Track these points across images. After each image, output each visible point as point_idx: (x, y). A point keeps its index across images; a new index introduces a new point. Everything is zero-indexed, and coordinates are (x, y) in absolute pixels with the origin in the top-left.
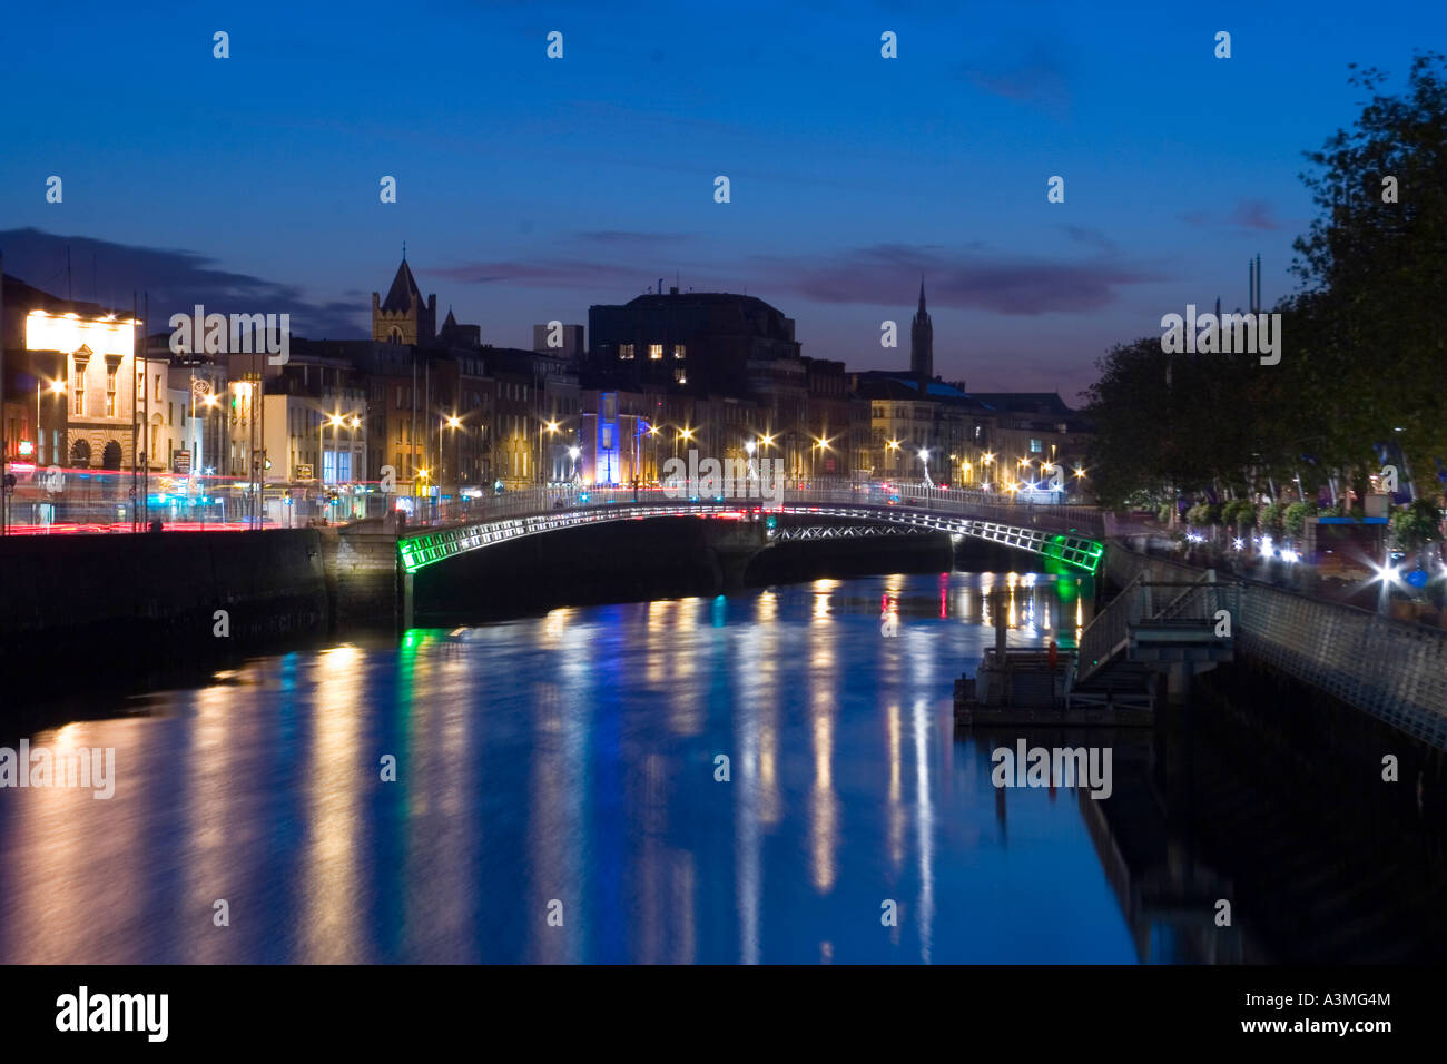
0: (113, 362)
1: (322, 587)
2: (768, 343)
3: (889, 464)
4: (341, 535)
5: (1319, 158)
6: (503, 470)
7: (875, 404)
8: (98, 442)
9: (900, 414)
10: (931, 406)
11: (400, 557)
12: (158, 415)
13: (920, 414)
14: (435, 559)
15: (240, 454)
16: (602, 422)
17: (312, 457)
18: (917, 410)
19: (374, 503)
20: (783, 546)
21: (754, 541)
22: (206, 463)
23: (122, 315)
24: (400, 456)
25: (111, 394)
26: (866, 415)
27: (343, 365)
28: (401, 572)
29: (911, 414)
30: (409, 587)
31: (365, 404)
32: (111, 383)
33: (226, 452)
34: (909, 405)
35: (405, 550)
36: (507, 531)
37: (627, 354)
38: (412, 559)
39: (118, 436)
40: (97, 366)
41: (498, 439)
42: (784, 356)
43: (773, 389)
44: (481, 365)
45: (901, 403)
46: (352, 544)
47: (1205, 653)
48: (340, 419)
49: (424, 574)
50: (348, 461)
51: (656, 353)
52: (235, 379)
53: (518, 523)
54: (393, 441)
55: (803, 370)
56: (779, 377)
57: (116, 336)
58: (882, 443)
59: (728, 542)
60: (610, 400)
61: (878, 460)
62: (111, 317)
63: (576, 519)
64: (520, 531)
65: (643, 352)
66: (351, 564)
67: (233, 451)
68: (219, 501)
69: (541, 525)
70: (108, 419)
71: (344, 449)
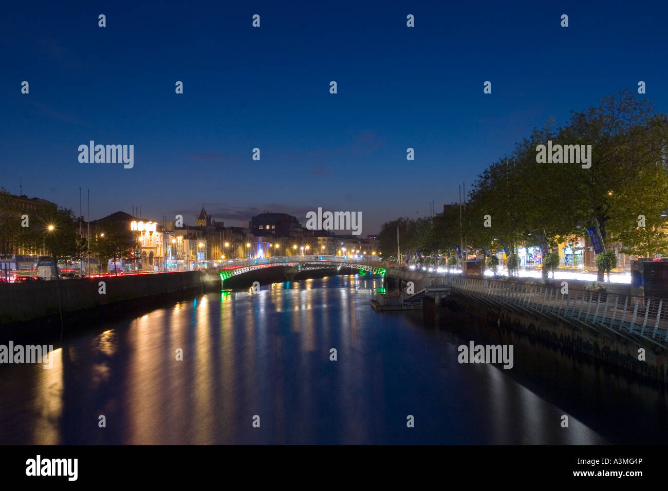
0: (151, 233)
1: (202, 284)
2: (294, 224)
3: (322, 252)
4: (207, 272)
5: (481, 177)
6: (237, 256)
7: (319, 238)
8: (148, 252)
9: (324, 240)
10: (331, 238)
11: (220, 277)
12: (161, 245)
13: (329, 240)
14: (228, 277)
15: (179, 253)
16: (258, 243)
17: (195, 254)
18: (328, 239)
19: (209, 265)
20: (302, 272)
21: (296, 271)
22: (172, 256)
23: (153, 221)
24: (214, 253)
25: (151, 240)
26: (317, 240)
27: (201, 232)
28: (220, 281)
29: (327, 240)
30: (222, 284)
31: (206, 241)
32: (151, 238)
33: (176, 253)
34: (326, 238)
35: (221, 275)
36: (245, 270)
37: (261, 228)
38: (223, 277)
39: (152, 250)
40: (147, 234)
41: (236, 248)
42: (298, 227)
43: (296, 235)
44: (232, 231)
45: (324, 238)
46: (209, 274)
47: (444, 293)
48: (201, 245)
49: (225, 281)
50: (203, 255)
51: (268, 227)
52: (178, 236)
53: (248, 268)
54: (213, 249)
55: (302, 230)
56: (297, 232)
57: (151, 226)
58: (320, 247)
59: (290, 271)
60: (260, 239)
61: (319, 251)
62: (151, 222)
63: (262, 267)
64: (248, 270)
65: (265, 227)
66: (209, 279)
67: (178, 253)
68: (176, 265)
69: (254, 268)
70: (150, 246)
71: (202, 252)
